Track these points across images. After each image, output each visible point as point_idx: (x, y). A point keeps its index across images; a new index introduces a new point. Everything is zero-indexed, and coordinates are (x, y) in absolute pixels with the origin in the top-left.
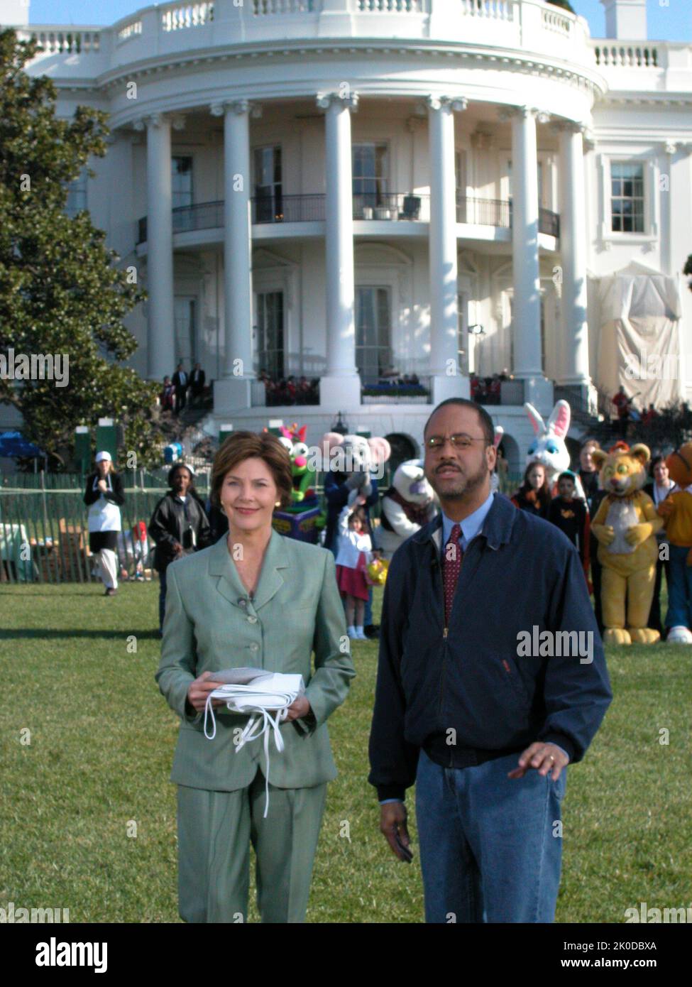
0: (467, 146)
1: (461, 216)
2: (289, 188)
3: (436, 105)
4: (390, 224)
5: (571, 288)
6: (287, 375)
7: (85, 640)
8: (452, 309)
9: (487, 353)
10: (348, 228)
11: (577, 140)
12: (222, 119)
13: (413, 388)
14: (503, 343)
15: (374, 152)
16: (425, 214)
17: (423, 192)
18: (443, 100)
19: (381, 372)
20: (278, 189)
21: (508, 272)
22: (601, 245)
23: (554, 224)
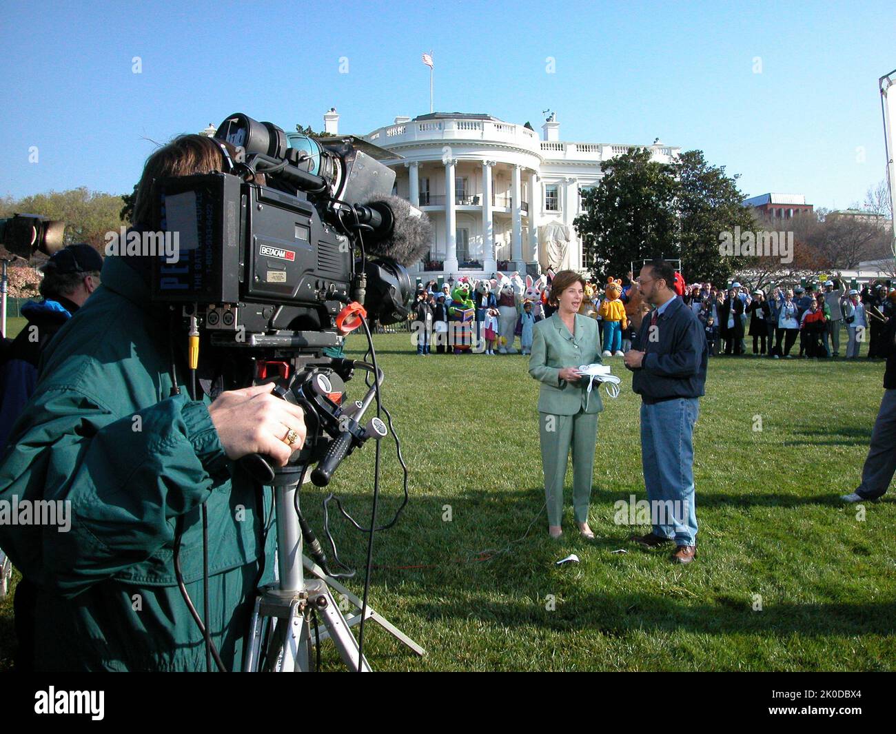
0: (495, 179)
1: (493, 205)
2: (431, 194)
3: (485, 164)
4: (468, 206)
5: (532, 231)
6: (431, 260)
7: (390, 355)
8: (490, 238)
9: (502, 252)
10: (453, 208)
11: (534, 177)
12: (409, 168)
13: (477, 265)
14: (508, 249)
15: (462, 181)
16: (481, 203)
17: (480, 195)
18: (488, 162)
19: (465, 259)
20: (428, 194)
21: (510, 224)
22: (542, 215)
23: (526, 207)
